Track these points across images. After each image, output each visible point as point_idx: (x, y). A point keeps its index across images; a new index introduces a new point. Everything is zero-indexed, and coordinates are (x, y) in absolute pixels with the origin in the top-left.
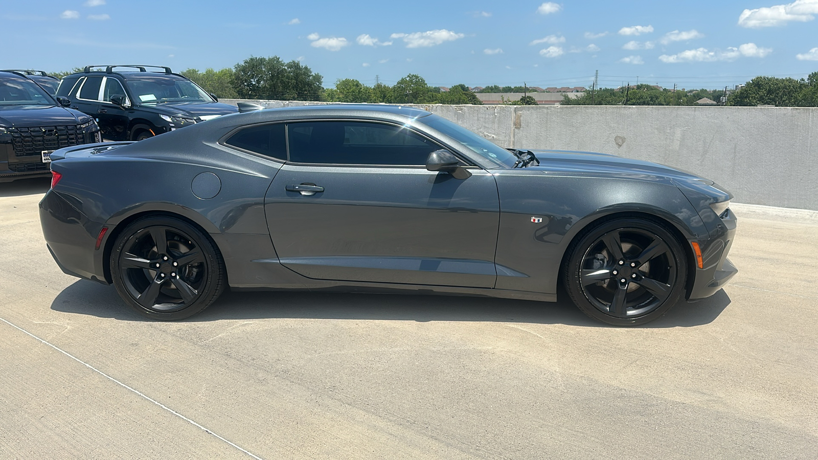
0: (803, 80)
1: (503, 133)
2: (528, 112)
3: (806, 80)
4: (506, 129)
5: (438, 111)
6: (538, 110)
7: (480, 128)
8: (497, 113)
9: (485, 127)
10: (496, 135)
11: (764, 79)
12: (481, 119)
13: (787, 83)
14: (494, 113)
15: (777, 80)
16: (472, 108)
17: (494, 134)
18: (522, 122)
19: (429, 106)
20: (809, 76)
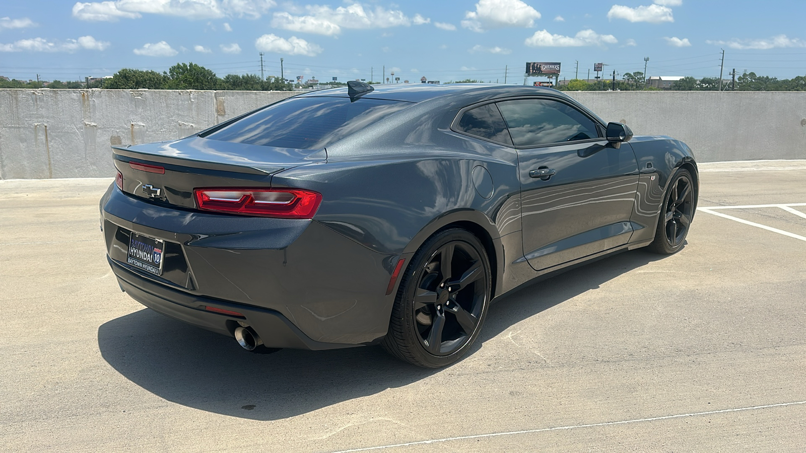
0: (165, 73)
1: (205, 121)
2: (232, 97)
3: (168, 73)
4: (208, 117)
5: (104, 97)
6: (245, 95)
7: (172, 117)
8: (194, 99)
9: (179, 115)
10: (195, 124)
11: (130, 71)
12: (173, 106)
13: (151, 76)
14: (190, 99)
15: (141, 72)
16: (157, 93)
17: (192, 123)
18: (226, 108)
19: (87, 91)
20: (170, 69)
